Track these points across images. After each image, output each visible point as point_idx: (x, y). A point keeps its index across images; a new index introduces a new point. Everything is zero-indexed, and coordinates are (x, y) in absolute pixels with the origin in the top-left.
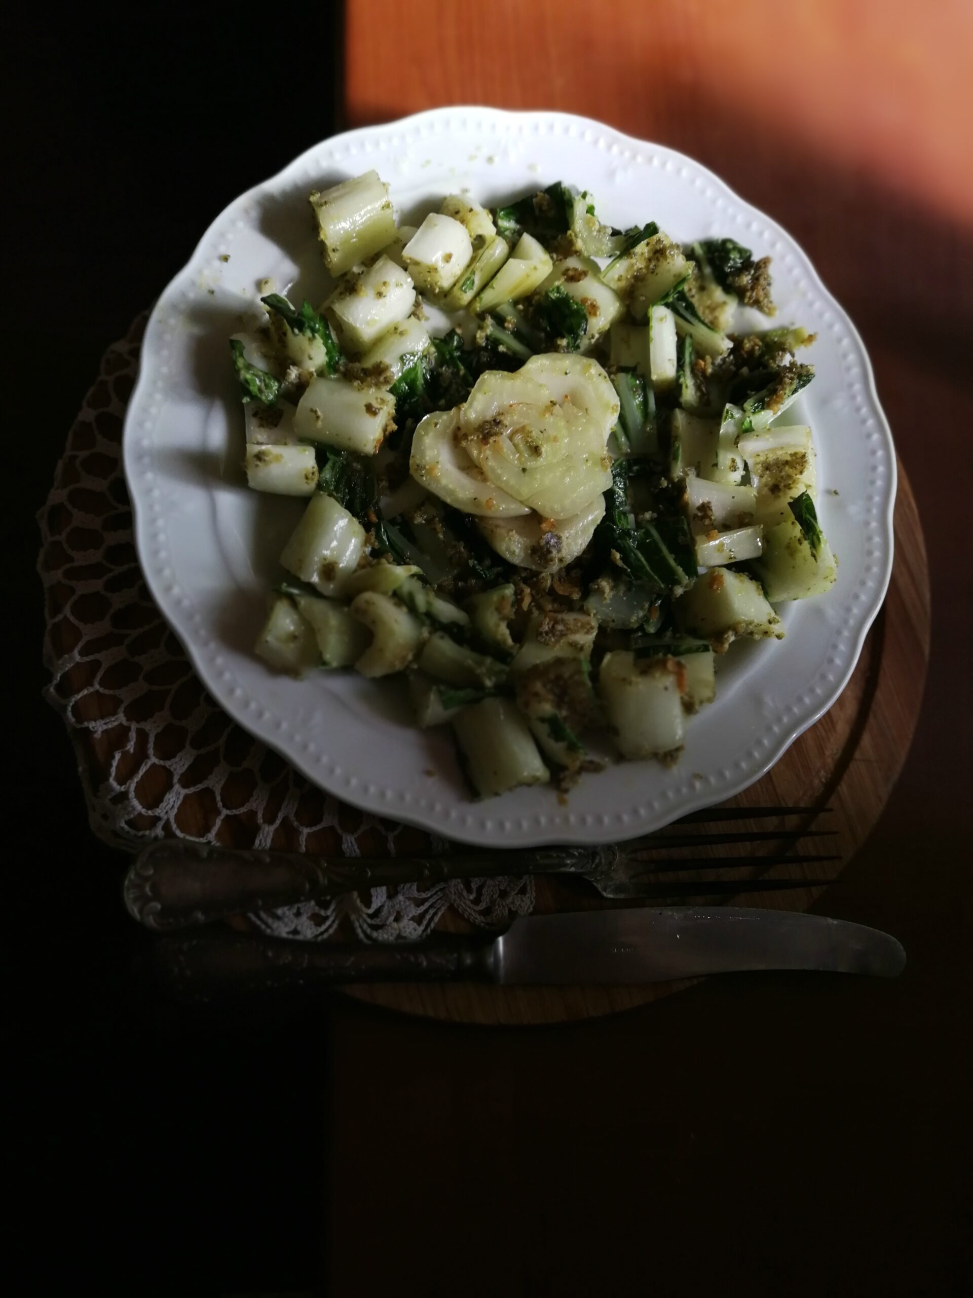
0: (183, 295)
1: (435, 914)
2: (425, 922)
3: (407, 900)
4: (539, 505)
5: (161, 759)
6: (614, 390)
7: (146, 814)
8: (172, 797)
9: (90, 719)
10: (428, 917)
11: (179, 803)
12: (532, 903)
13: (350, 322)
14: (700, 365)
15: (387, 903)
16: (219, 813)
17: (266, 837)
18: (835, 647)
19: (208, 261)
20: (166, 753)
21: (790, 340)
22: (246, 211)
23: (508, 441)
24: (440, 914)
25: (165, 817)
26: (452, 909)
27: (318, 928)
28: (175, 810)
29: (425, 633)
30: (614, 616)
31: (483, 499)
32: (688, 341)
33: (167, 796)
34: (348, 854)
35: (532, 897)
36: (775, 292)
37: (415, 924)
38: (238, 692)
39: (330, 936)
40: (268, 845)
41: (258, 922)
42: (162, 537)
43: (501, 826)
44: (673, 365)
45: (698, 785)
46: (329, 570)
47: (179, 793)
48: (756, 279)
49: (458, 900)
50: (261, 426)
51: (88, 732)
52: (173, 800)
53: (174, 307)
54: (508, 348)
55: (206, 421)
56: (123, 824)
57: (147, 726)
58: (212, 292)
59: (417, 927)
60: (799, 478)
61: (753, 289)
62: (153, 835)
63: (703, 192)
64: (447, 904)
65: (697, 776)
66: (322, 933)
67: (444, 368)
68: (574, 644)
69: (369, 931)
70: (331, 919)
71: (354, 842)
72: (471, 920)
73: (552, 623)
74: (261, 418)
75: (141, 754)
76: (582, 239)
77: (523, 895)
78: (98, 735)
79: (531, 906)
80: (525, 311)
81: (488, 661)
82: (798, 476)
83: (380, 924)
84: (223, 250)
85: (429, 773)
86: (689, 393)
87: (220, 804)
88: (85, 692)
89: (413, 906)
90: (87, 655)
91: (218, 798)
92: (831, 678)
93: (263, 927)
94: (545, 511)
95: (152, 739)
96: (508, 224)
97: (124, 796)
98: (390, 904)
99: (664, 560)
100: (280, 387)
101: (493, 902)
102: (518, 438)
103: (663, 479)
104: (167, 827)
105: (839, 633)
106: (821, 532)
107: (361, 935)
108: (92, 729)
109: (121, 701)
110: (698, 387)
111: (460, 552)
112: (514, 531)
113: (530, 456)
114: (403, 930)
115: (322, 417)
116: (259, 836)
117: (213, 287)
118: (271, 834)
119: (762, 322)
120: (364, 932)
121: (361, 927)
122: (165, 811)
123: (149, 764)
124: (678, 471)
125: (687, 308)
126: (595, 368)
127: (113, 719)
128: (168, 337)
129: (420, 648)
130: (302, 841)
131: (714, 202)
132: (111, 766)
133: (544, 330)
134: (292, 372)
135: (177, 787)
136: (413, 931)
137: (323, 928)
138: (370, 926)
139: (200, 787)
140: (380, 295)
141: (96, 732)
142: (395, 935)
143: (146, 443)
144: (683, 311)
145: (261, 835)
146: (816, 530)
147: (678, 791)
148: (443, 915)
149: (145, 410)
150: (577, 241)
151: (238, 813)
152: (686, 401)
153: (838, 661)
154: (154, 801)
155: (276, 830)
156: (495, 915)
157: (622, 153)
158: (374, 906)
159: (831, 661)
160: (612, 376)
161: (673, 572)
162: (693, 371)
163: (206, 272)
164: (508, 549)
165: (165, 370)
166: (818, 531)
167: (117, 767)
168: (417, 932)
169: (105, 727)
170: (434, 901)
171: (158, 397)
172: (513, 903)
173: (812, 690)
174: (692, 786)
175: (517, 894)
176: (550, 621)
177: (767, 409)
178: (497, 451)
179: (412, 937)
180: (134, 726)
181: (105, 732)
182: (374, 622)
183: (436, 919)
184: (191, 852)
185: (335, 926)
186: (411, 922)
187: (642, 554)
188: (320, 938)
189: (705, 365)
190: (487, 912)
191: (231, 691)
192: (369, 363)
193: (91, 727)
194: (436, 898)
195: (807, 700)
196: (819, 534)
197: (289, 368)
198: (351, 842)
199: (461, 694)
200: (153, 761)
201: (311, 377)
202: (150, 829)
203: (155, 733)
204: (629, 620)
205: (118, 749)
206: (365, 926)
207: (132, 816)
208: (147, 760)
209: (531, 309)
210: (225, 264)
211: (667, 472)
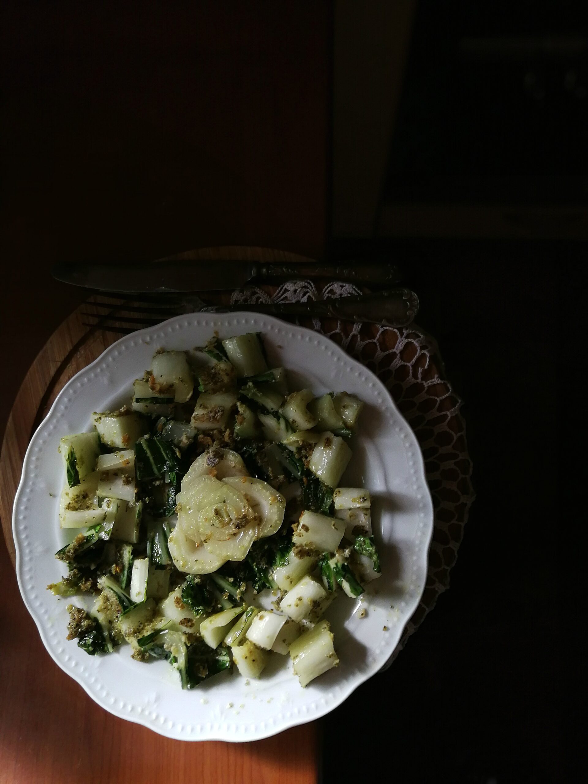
0: (407, 604)
1: (278, 294)
2: (283, 290)
3: (291, 299)
4: (218, 483)
5: (406, 365)
6: (170, 552)
7: (412, 339)
8: (400, 347)
9: (441, 384)
10: (281, 293)
11: (397, 345)
12: (232, 297)
13: (317, 583)
14: (119, 569)
15: (300, 299)
16: (378, 340)
17: (356, 329)
18: (66, 408)
19: (395, 626)
20: (403, 368)
21: (63, 588)
22: (375, 660)
23: (232, 518)
24: (276, 294)
25: (402, 338)
26: (270, 296)
27: (332, 288)
28: (398, 341)
29: (280, 411)
30: (182, 426)
31: (247, 484)
32: (124, 585)
33: (402, 348)
34: (318, 320)
35: (232, 300)
36: (68, 619)
37: (288, 288)
38: (370, 385)
39: (326, 285)
40: (355, 326)
41: (359, 291)
42: (411, 463)
43: (247, 321)
44: (135, 566)
45: (148, 339)
46: (328, 443)
47: (397, 349)
48: (78, 625)
49: (267, 299)
50: (363, 527)
51: (441, 377)
52: (399, 346)
53: (412, 596)
54: (228, 580)
55: (392, 530)
56: (422, 336)
57: (413, 381)
58: (392, 607)
59: (287, 288)
60: (71, 501)
61: (81, 618)
62: (408, 330)
63: (102, 688)
64: (272, 298)
65: (148, 343)
66: (330, 286)
67: (265, 567)
68: (205, 408)
69: (309, 286)
70: (326, 293)
71: (315, 326)
72: (261, 290)
73: (216, 417)
74: (363, 530)
75: (415, 366)
76: (181, 642)
77: (237, 300)
78: (436, 376)
79: (233, 295)
80: (217, 604)
81: (249, 396)
82: (72, 502)
83: (304, 289)
84: (387, 634)
85: (280, 347)
86: (127, 553)
87: (378, 344)
88: (444, 397)
89: (288, 297)
90: (444, 415)
91: (378, 347)
92: (71, 391)
93: (357, 289)
94: (213, 479)
95: (411, 375)
96: (224, 659)
97: (422, 348)
98: (299, 298)
99: (153, 454)
100: (354, 546)
101: (251, 297)
102: (227, 520)
103: (147, 502)
104: (402, 334)
105: (63, 415)
106: (67, 460)
107: (312, 284)
108: (439, 379)
109: (426, 392)
110: (121, 557)
111: (260, 459)
112: (232, 466)
113: (221, 510)
114: (293, 286)
115: (332, 525)
116: (359, 329)
117: (391, 611)
118: (354, 330)
119: (77, 601)
120: (311, 286)
121: (312, 288)
122: (403, 341)
123: (411, 363)
124: (139, 505)
125: (123, 601)
126: (179, 565)
127: (430, 384)
128: (414, 577)
129: (284, 404)
130: (339, 327)
131: (96, 681)
132: (429, 362)
133: (206, 591)
134: (347, 553)
135: (398, 352)
136: (288, 286)
137: (329, 288)
138: (308, 288)
139: (387, 353)
140: (300, 599)
141: (437, 378)
142: (297, 284)
143: (422, 515)
144: (126, 600)
145: (358, 329)
146: (69, 462)
147: (158, 336)
148: (274, 293)
149: (424, 533)
150: (185, 640)
151: (369, 340)
152: (130, 546)
153: (66, 400)
154: (408, 345)
155: (351, 331)
156: (250, 292)
157: (150, 714)
158: (306, 297)
159: (69, 400)
160: (170, 563)
161: (149, 446)
162: (123, 567)
163: (395, 619)
164: (236, 457)
165: (415, 558)
166: (68, 462)
167: (427, 362)
168: (287, 285)
169: (433, 380)
170: (278, 300)
171: (417, 542)
172: (242, 296)
173: (82, 385)
174: (151, 338)
175: (239, 300)
176: (217, 418)
177: (85, 536)
178: (238, 511)
179: (289, 283)
180: (419, 380)
181: (433, 378)
182: (306, 413)
183: (278, 291)
184: (390, 321)
185: (324, 290)
186: (289, 289)
187: (164, 457)
188: (331, 284)
189: (116, 569)
190: (254, 293)
191: (374, 385)
192: (307, 559)
193: (440, 381)
194: (278, 301)
195: (86, 380)
196: (68, 460)
197: (349, 555)
198: (317, 326)
199: (264, 379)
200: (410, 364)
201: (338, 550)
202: (409, 333)
203: (409, 377)
204: (174, 423)
205: (426, 369)
206: (310, 288)
207: (418, 339)
208: (413, 364)
209: (213, 604)
210: (386, 625)
211: (145, 507)
